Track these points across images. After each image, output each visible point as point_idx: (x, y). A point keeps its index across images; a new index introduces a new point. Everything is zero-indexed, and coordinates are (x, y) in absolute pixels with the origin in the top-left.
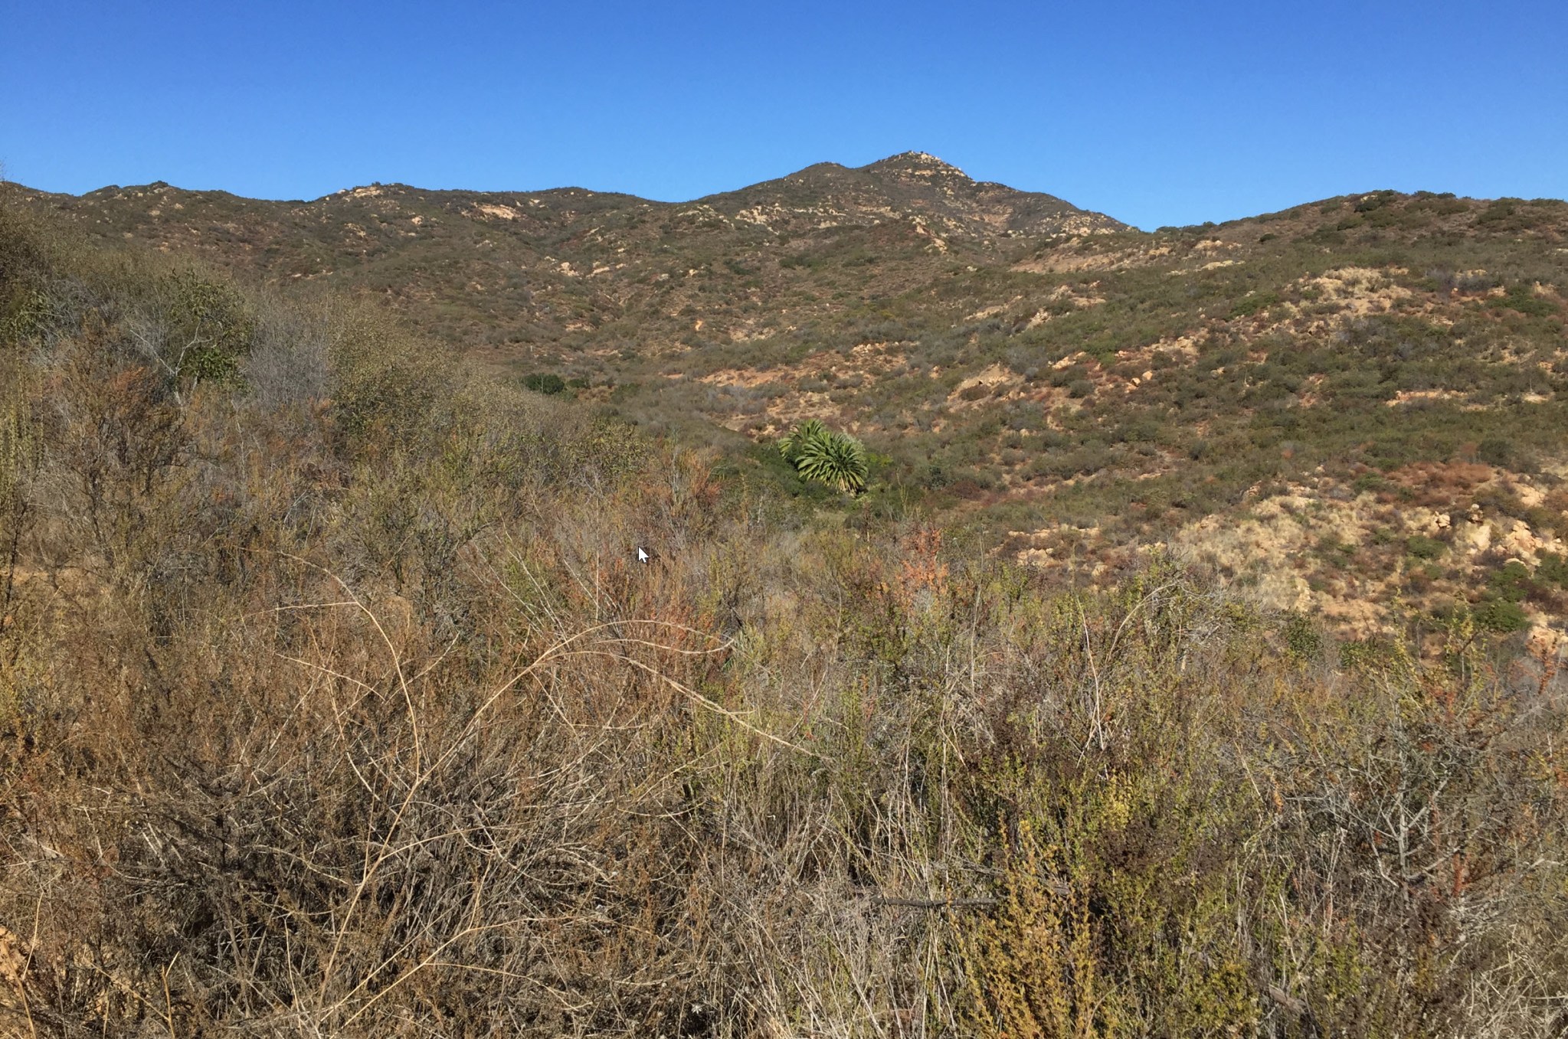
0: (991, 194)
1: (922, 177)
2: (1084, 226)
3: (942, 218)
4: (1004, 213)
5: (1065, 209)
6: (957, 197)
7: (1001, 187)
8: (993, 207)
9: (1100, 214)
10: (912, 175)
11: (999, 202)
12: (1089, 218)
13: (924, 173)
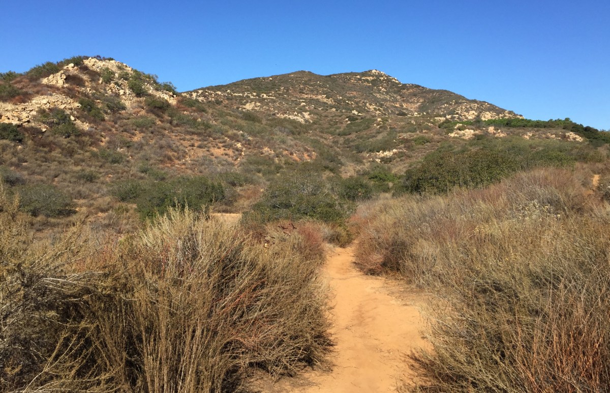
0: (411, 91)
1: (367, 81)
2: (472, 110)
3: (366, 103)
4: (418, 102)
5: (459, 99)
6: (387, 93)
7: (418, 86)
8: (411, 98)
9: (485, 102)
10: (360, 79)
11: (415, 95)
12: (476, 105)
13: (368, 78)
